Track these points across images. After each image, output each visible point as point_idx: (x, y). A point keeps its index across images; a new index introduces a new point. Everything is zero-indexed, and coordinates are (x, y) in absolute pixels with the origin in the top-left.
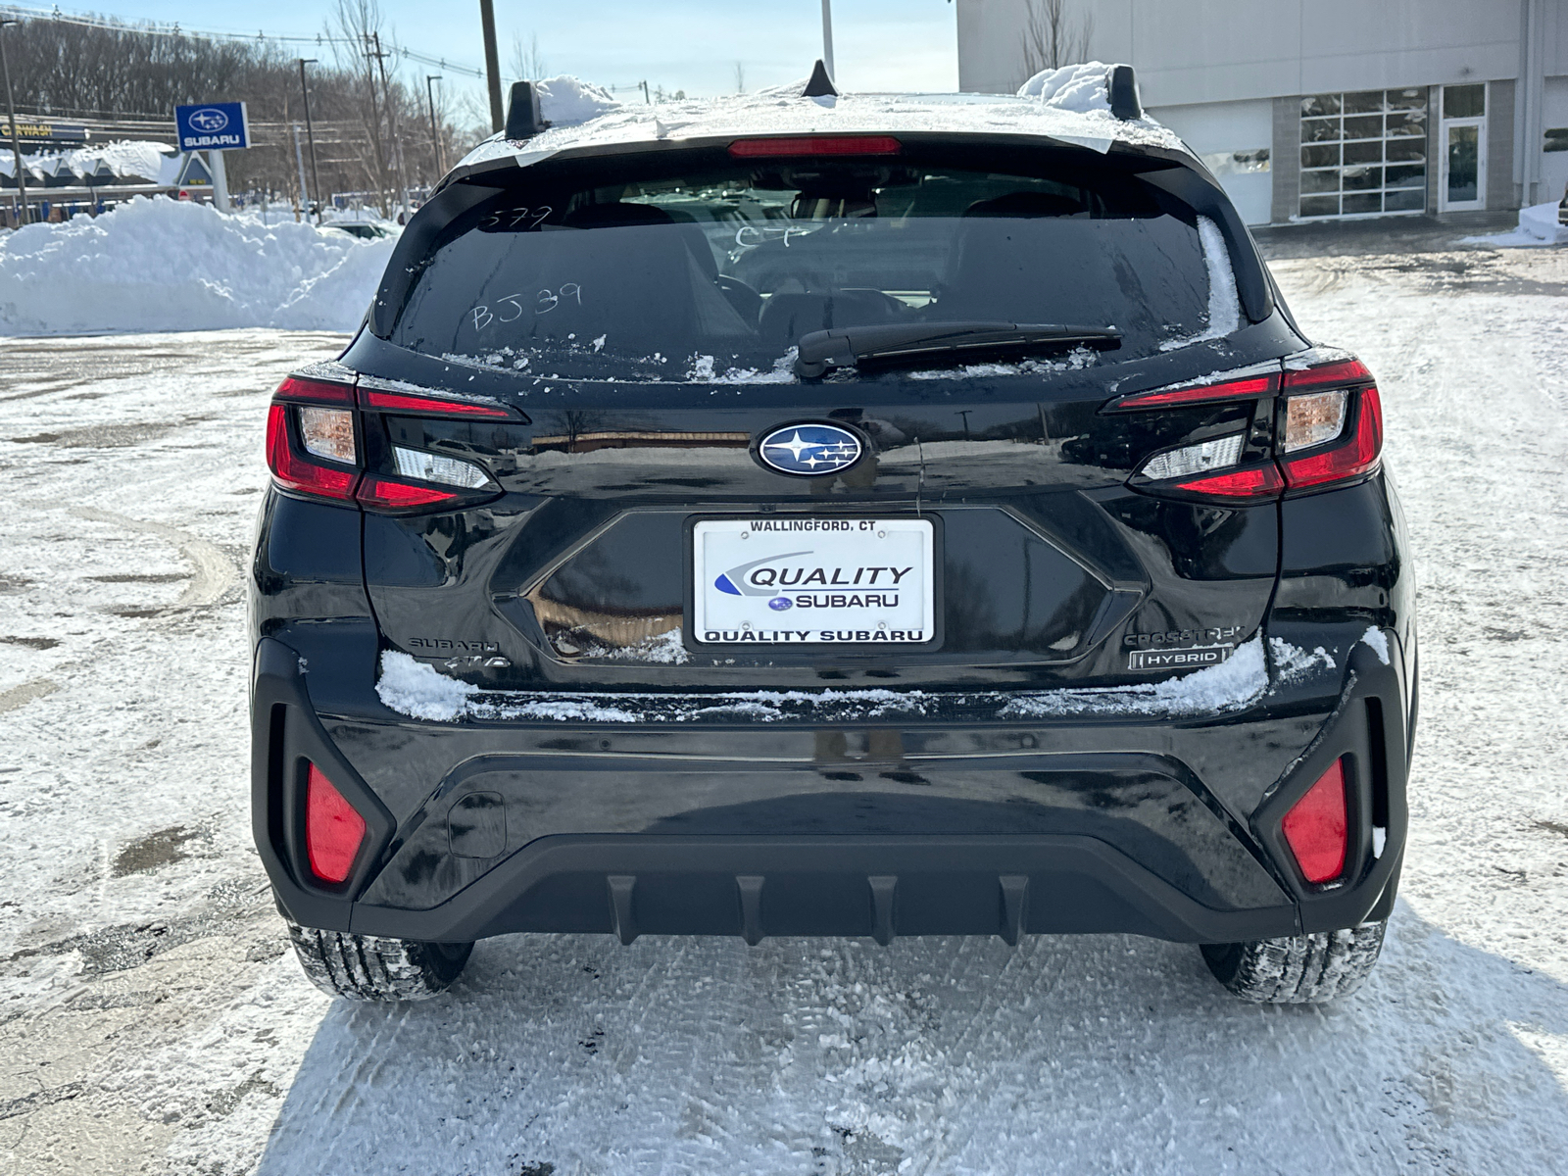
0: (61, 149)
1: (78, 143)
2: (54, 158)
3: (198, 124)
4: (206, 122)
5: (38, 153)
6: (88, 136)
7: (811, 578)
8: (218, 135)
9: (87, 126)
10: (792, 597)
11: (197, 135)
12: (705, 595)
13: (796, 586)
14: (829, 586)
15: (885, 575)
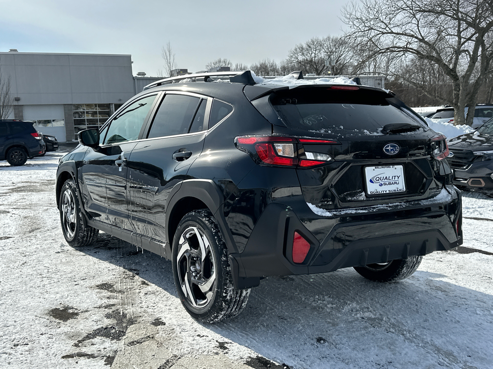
7: (385, 179)
10: (383, 183)
12: (368, 184)
13: (383, 181)
14: (388, 180)
15: (396, 177)
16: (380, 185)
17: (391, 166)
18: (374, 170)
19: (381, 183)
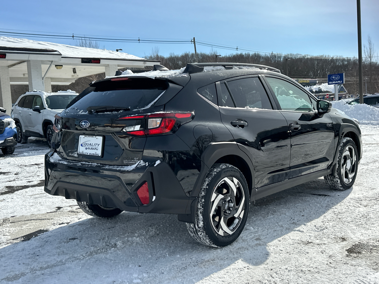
0: (311, 85)
1: (315, 84)
2: (309, 87)
3: (333, 79)
4: (335, 78)
5: (306, 86)
6: (317, 82)
8: (337, 81)
9: (317, 80)
10: (88, 147)
11: (332, 81)
12: (80, 147)
13: (88, 146)
14: (91, 146)
15: (97, 145)
16: (86, 149)
17: (94, 136)
18: (84, 138)
19: (87, 147)
